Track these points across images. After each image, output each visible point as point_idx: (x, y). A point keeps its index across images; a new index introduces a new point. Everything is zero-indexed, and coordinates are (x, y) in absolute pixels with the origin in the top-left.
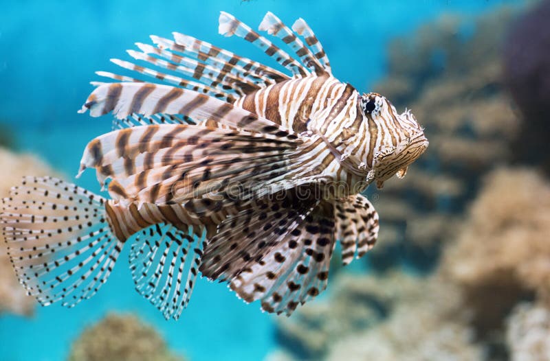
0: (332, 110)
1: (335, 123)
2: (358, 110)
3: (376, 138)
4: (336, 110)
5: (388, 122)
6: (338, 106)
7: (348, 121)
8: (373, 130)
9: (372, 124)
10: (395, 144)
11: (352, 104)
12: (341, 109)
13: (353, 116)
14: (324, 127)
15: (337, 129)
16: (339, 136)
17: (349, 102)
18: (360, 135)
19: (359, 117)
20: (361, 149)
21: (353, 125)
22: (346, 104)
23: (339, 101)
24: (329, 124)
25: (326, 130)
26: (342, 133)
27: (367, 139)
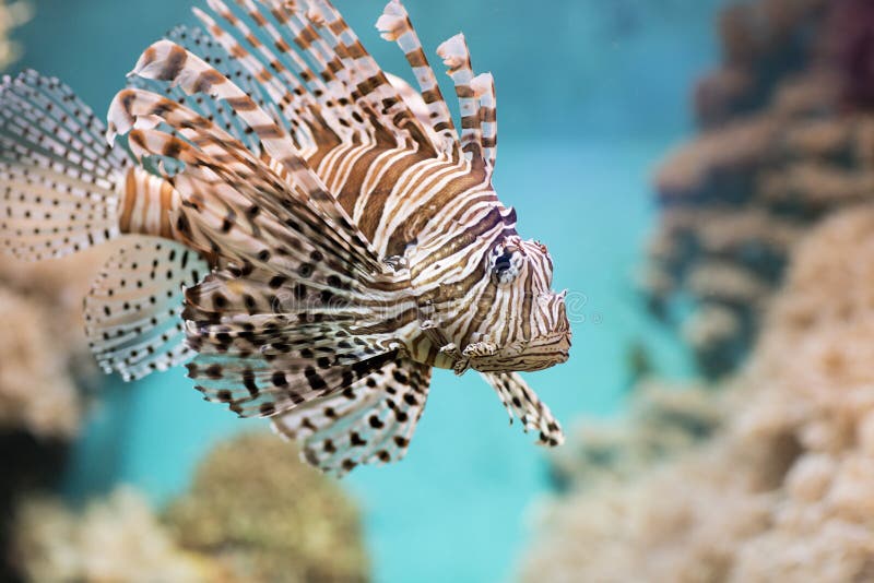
0: (448, 244)
1: (438, 267)
2: (483, 260)
3: (484, 318)
4: (453, 246)
5: (515, 299)
6: (460, 241)
7: (458, 273)
8: (486, 303)
9: (491, 293)
10: (503, 342)
11: (480, 246)
12: (462, 246)
13: (471, 267)
14: (419, 267)
15: (434, 279)
16: (430, 292)
17: (479, 240)
18: (463, 303)
19: (480, 272)
20: (455, 325)
21: (463, 281)
22: (474, 241)
23: (468, 230)
24: (428, 265)
25: (418, 274)
26: (438, 288)
27: (471, 314)
